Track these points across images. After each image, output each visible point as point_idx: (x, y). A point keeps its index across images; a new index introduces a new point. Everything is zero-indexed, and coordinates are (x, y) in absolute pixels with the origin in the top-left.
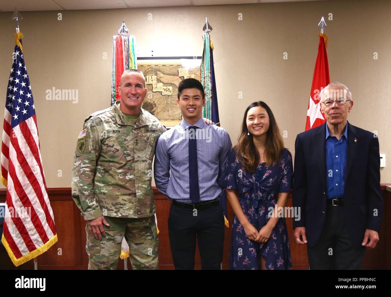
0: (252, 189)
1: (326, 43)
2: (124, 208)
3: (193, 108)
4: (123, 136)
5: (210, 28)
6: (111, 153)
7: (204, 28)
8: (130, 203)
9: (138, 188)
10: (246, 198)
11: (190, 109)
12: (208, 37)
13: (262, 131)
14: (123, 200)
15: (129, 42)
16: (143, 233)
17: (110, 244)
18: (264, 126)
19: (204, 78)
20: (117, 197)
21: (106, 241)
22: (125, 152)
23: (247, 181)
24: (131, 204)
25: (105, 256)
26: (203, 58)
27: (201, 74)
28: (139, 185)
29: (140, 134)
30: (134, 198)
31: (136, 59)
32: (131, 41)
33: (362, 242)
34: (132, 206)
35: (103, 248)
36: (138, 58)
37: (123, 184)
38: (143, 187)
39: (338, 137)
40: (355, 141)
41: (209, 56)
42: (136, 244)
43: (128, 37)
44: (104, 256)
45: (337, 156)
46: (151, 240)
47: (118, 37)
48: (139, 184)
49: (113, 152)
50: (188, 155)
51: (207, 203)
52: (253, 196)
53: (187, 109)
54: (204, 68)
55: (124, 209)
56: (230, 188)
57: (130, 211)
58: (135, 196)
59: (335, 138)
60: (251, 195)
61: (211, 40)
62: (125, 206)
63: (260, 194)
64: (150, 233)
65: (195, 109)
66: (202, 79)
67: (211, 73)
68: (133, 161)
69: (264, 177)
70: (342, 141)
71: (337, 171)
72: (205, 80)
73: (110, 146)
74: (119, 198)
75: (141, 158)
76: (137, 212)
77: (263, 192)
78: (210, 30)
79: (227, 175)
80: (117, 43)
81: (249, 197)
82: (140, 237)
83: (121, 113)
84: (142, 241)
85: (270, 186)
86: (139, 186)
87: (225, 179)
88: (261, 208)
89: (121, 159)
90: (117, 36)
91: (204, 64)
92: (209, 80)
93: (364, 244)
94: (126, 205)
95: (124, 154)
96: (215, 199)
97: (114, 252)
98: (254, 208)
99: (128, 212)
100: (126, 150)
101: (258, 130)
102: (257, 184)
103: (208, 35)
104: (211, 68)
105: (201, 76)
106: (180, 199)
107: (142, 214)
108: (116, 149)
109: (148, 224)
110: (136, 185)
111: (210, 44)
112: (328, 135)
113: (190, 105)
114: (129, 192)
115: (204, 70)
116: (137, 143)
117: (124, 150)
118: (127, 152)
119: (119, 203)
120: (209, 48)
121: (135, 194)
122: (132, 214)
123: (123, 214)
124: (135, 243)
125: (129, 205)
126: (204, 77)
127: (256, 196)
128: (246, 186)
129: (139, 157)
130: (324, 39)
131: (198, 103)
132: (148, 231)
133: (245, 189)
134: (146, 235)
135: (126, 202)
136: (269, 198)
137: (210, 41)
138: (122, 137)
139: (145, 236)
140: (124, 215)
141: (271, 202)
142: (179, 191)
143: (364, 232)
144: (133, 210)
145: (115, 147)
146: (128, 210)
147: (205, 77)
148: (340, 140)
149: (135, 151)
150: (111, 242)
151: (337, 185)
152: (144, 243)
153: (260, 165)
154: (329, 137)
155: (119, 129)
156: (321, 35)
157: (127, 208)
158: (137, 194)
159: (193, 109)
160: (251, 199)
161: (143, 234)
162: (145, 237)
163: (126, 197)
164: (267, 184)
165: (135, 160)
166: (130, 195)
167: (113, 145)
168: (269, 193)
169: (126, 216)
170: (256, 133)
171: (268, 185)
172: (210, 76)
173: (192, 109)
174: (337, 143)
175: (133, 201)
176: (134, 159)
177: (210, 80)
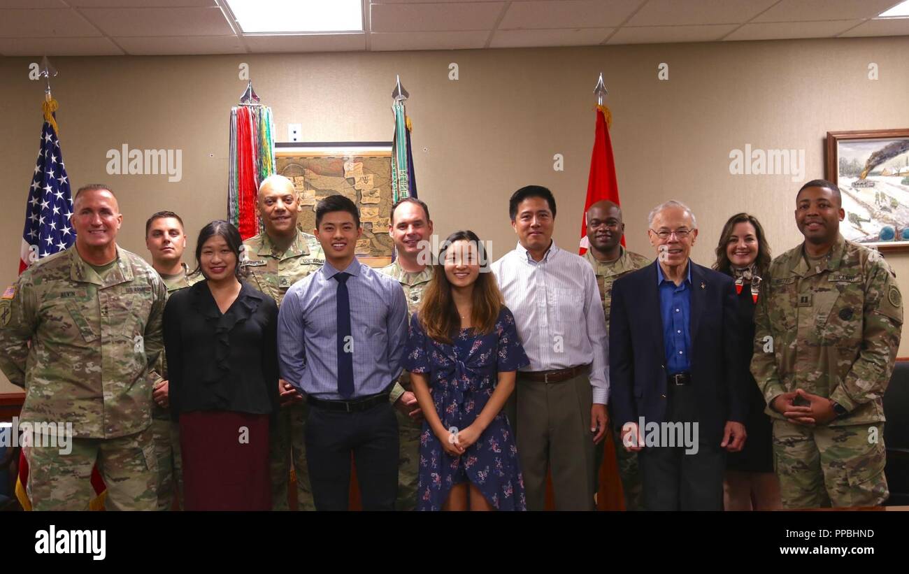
0: (451, 372)
1: (608, 122)
2: (82, 422)
3: (341, 243)
4: (80, 301)
5: (405, 93)
6: (59, 330)
7: (395, 94)
8: (92, 412)
9: (108, 389)
10: (443, 389)
11: (337, 245)
12: (403, 110)
13: (468, 281)
14: (80, 407)
15: (260, 118)
16: (128, 460)
17: (66, 480)
18: (472, 273)
19: (398, 183)
20: (70, 403)
21: (60, 475)
22: (82, 328)
23: (445, 360)
24: (94, 415)
25: (59, 501)
26: (393, 144)
27: (391, 176)
28: (110, 383)
29: (113, 297)
30: (100, 405)
31: (273, 145)
32: (264, 117)
33: (721, 441)
34: (98, 418)
35: (55, 487)
36: (278, 145)
37: (80, 380)
38: (117, 386)
39: (677, 283)
40: (703, 286)
41: (405, 143)
42: (115, 480)
43: (260, 110)
44: (57, 501)
45: (678, 310)
46: (143, 472)
47: (241, 110)
48: (109, 381)
49: (61, 328)
50: (335, 318)
51: (370, 398)
52: (455, 382)
53: (332, 245)
54: (397, 165)
55: (82, 424)
56: (422, 371)
57: (92, 427)
58: (102, 401)
59: (672, 284)
60: (450, 382)
61: (407, 115)
62: (84, 418)
63: (467, 379)
64: (142, 460)
65: (345, 244)
66: (393, 184)
67: (408, 173)
68: (99, 341)
69: (471, 352)
70: (683, 287)
71: (679, 332)
72: (398, 187)
73: (55, 319)
74: (73, 404)
75: (115, 337)
76: (105, 428)
77: (470, 375)
78: (404, 97)
79: (413, 349)
80: (239, 120)
81: (447, 386)
82: (122, 468)
83: (81, 260)
84: (127, 474)
85: (482, 367)
86: (109, 385)
87: (409, 357)
88: (468, 401)
89: (75, 340)
90: (240, 107)
91: (396, 157)
92: (405, 187)
93: (724, 444)
94: (85, 416)
95: (81, 331)
96: (382, 392)
97: (74, 491)
98: (457, 402)
99: (89, 428)
100: (84, 324)
101: (461, 279)
102: (460, 365)
103: (403, 107)
104: (408, 164)
105: (391, 179)
106: (324, 393)
107: (117, 431)
108: (65, 323)
109: (136, 444)
110: (104, 384)
111: (406, 123)
112: (661, 278)
113: (336, 239)
114: (92, 395)
115: (397, 168)
116: (107, 312)
117: (81, 325)
118: (87, 327)
119: (74, 413)
120: (404, 129)
121: (102, 398)
122: (98, 431)
123: (81, 432)
124: (114, 478)
125: (90, 416)
126: (396, 180)
127: (461, 384)
128: (443, 369)
129: (110, 335)
130: (605, 115)
131: (350, 234)
132: (136, 456)
133: (441, 373)
134: (133, 463)
135: (86, 412)
136: (481, 386)
137: (405, 117)
138: (78, 303)
139: (132, 465)
140: (82, 434)
141: (485, 393)
142: (321, 380)
143: (724, 425)
144: (99, 424)
145: (64, 320)
146: (90, 424)
147: (398, 180)
148: (681, 286)
149: (102, 326)
150: (69, 476)
151: (681, 352)
152: (129, 478)
153: (464, 332)
154: (663, 281)
155: (74, 290)
156: (599, 107)
157: (88, 421)
158: (105, 398)
159: (342, 245)
160: (451, 389)
161: (127, 462)
162: (132, 467)
163: (85, 404)
164: (477, 363)
165: (103, 340)
166: (92, 399)
167: (62, 317)
168: (481, 379)
169: (86, 434)
170: (458, 283)
171: (479, 365)
172: (407, 179)
173: (340, 245)
174: (676, 291)
175: (99, 410)
176: (101, 338)
177: (407, 186)
